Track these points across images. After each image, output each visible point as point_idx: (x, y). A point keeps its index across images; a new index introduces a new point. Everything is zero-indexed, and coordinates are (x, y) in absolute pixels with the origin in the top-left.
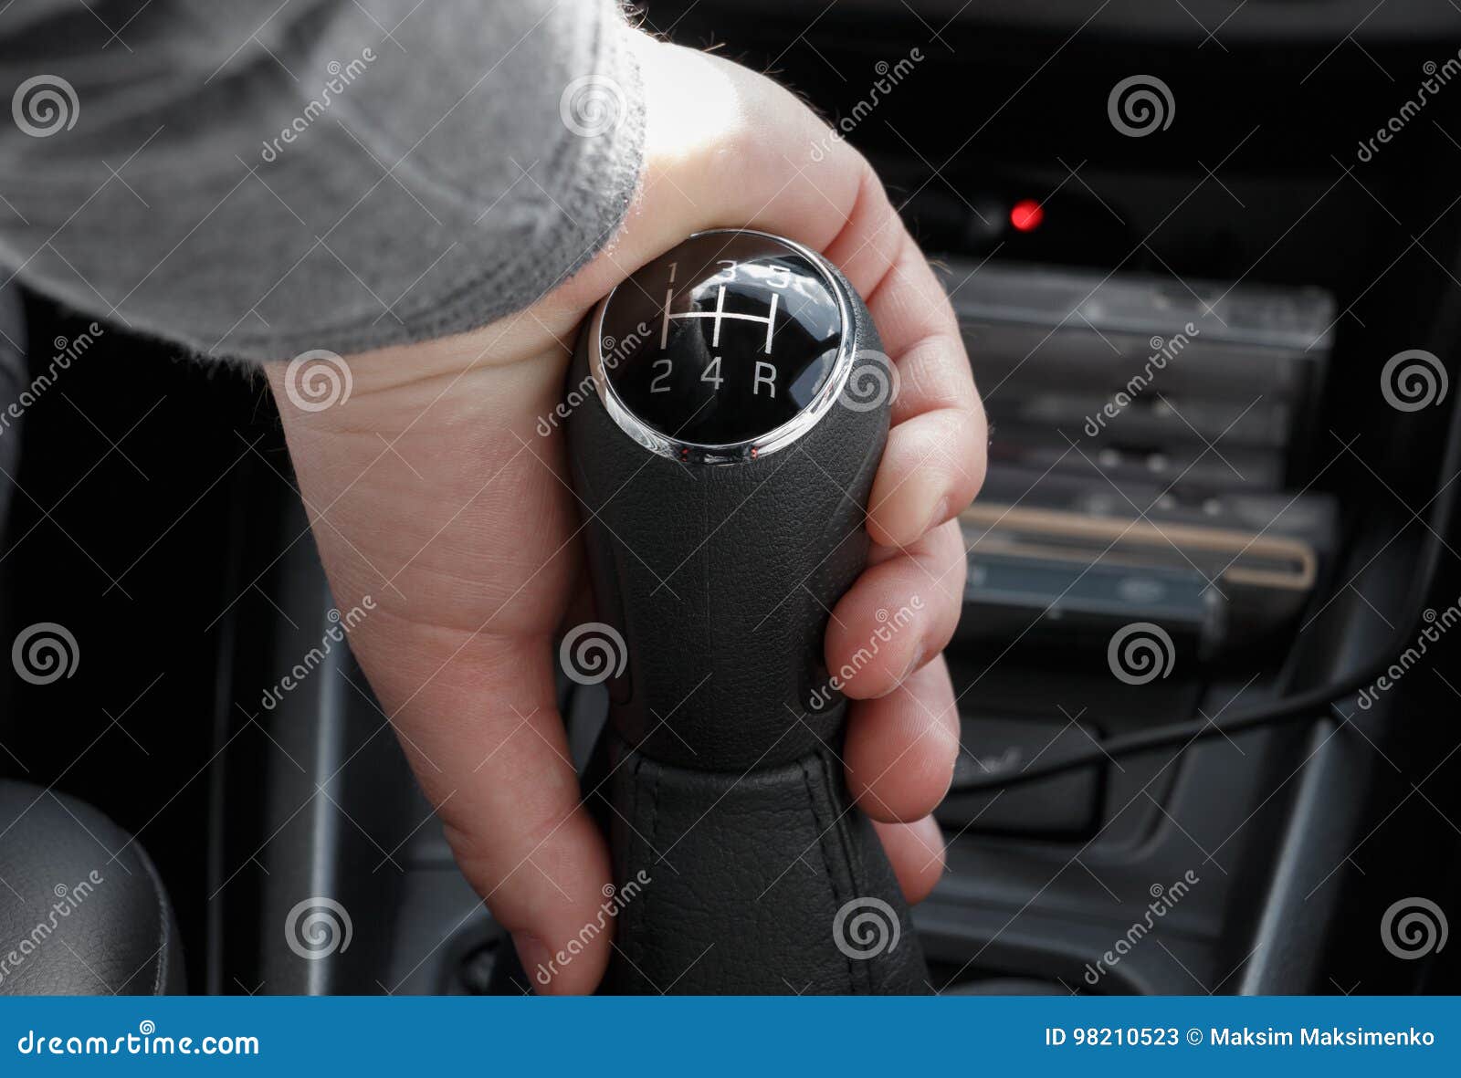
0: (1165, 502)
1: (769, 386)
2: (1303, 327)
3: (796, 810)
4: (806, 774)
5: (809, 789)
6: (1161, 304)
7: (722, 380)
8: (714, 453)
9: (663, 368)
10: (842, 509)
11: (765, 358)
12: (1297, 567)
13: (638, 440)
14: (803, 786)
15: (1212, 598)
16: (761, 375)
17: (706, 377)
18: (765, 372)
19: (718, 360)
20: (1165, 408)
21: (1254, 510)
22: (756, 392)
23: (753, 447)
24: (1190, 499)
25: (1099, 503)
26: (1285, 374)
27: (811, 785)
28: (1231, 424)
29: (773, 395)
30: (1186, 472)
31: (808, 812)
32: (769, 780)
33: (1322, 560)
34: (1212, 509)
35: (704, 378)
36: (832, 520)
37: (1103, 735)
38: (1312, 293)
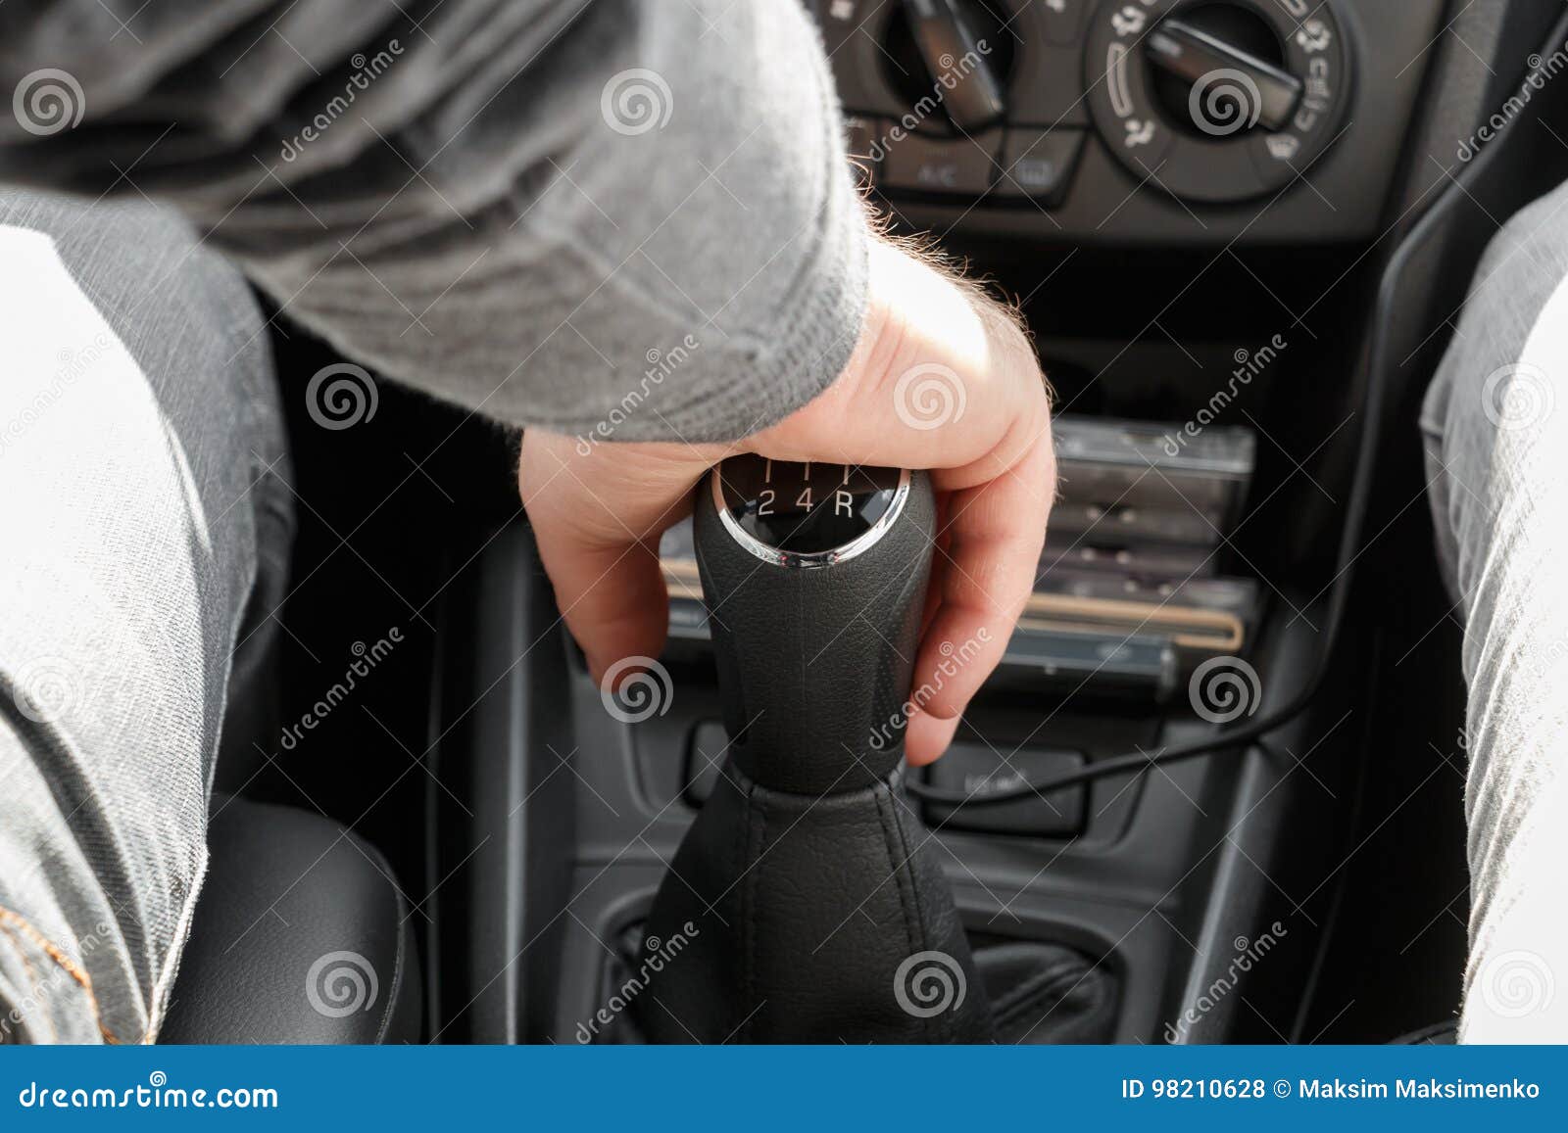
0: (1130, 587)
1: (846, 509)
2: (1232, 456)
3: (869, 822)
4: (876, 795)
5: (879, 806)
6: (1126, 440)
7: (812, 505)
8: (807, 559)
9: (768, 496)
10: (902, 599)
11: (844, 488)
12: (1229, 634)
13: (750, 550)
14: (874, 805)
15: (1167, 657)
16: (841, 500)
17: (801, 502)
18: (844, 499)
19: (808, 490)
20: (1128, 517)
21: (1198, 592)
22: (837, 513)
23: (836, 554)
24: (1150, 585)
25: (1081, 588)
26: (1216, 492)
27: (881, 803)
28: (1177, 528)
29: (850, 514)
30: (1146, 564)
31: (878, 824)
32: (849, 800)
33: (1247, 627)
34: (1166, 591)
35: (798, 504)
36: (895, 608)
37: (1088, 761)
38: (1238, 431)
